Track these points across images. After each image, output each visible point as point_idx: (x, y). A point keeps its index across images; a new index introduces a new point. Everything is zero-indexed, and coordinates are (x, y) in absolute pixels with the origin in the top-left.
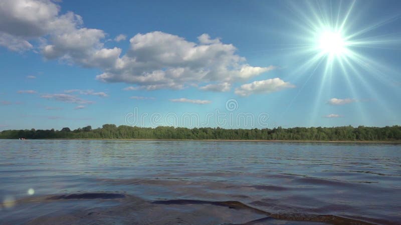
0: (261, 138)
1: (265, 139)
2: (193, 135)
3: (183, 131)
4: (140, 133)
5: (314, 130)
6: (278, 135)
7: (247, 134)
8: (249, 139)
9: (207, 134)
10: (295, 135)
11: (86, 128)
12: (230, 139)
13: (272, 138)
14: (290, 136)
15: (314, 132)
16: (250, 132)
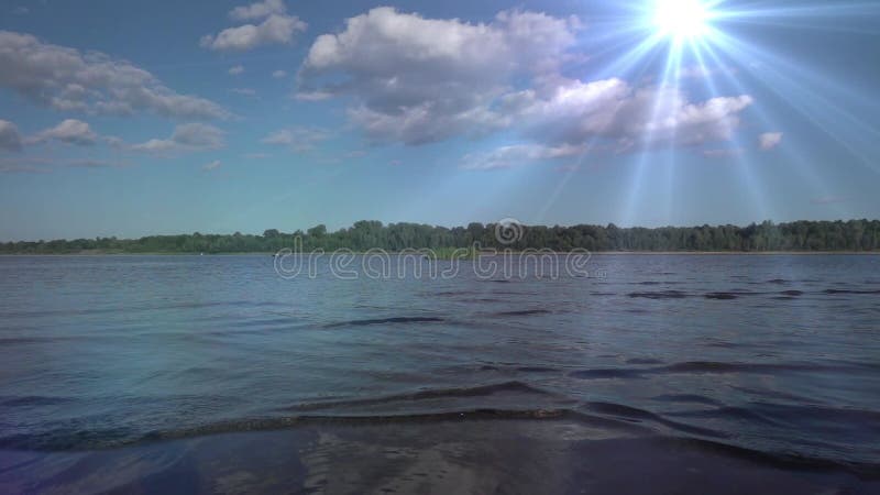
0: (727, 248)
1: (735, 249)
2: (565, 242)
3: (539, 233)
4: (444, 240)
5: (856, 227)
6: (767, 239)
7: (693, 237)
8: (697, 249)
9: (596, 238)
10: (810, 240)
11: (314, 229)
12: (651, 249)
13: (752, 247)
14: (797, 242)
15: (856, 231)
16: (699, 234)
